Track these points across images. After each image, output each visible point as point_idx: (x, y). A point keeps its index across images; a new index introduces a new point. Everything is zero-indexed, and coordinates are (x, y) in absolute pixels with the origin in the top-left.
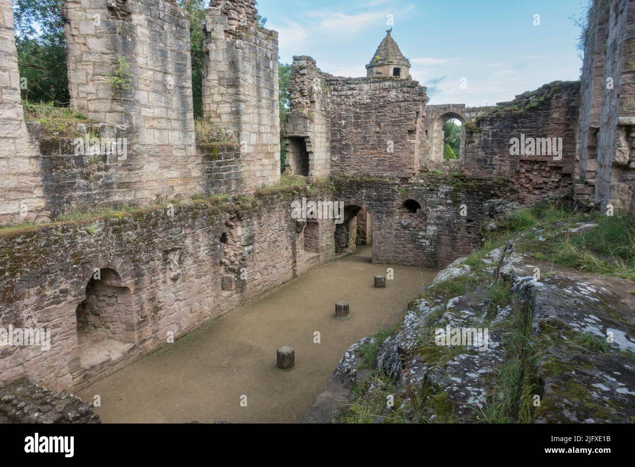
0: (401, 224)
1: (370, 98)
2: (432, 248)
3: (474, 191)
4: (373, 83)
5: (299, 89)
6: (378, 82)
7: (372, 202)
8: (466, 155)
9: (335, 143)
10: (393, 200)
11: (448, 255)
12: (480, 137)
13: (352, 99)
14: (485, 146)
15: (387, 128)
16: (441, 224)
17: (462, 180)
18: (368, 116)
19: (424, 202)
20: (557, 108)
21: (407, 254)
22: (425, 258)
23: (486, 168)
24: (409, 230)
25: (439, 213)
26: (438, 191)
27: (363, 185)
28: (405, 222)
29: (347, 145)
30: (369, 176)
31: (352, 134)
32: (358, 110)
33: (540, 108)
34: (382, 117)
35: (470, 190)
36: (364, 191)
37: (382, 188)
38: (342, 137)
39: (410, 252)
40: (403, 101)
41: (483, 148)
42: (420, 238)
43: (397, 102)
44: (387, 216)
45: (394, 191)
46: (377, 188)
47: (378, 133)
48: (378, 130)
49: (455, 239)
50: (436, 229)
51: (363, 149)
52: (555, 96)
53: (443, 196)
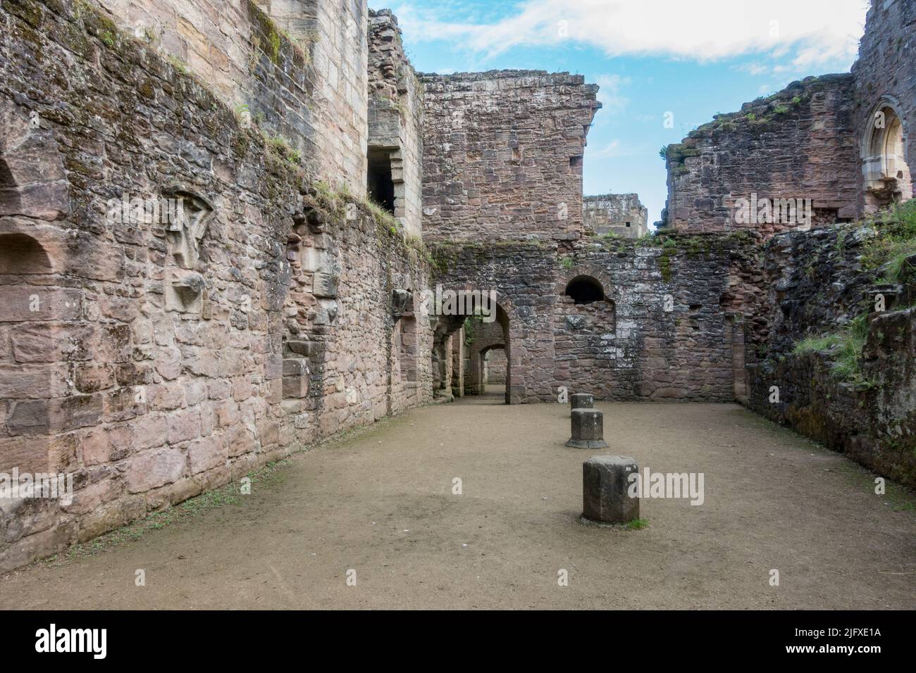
0: (568, 322)
1: (498, 104)
2: (628, 363)
3: (700, 253)
4: (503, 78)
5: (379, 64)
6: (512, 77)
7: (508, 286)
8: (675, 195)
9: (431, 184)
10: (550, 280)
11: (660, 373)
12: (699, 163)
13: (464, 107)
14: (707, 180)
15: (530, 154)
16: (644, 317)
17: (673, 237)
18: (494, 132)
19: (609, 278)
20: (819, 114)
21: (580, 380)
22: (616, 383)
23: (713, 216)
24: (583, 333)
25: (637, 296)
26: (635, 257)
27: (491, 255)
28: (575, 318)
29: (454, 186)
30: (499, 239)
31: (464, 167)
32: (475, 124)
33: (794, 114)
34: (522, 136)
35: (692, 250)
36: (492, 266)
37: (528, 258)
38: (445, 172)
39: (587, 375)
40: (559, 108)
41: (705, 182)
42: (604, 346)
43: (547, 109)
44: (539, 309)
45: (550, 262)
46: (518, 259)
47: (514, 163)
48: (514, 158)
49: (670, 342)
50: (635, 326)
51: (486, 192)
52: (815, 95)
53: (644, 265)
